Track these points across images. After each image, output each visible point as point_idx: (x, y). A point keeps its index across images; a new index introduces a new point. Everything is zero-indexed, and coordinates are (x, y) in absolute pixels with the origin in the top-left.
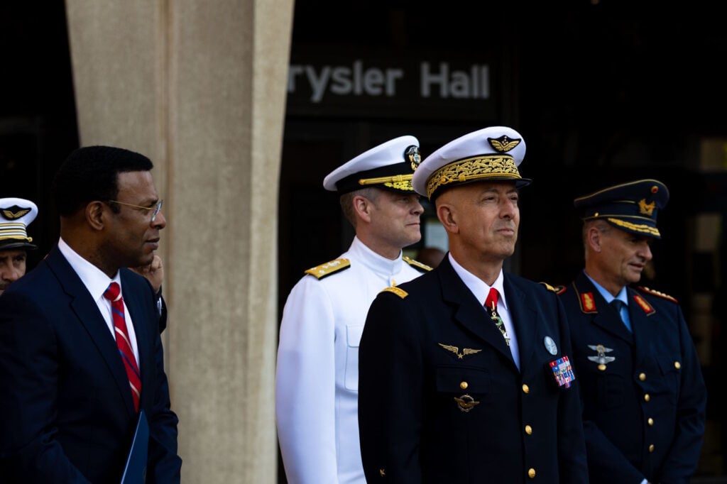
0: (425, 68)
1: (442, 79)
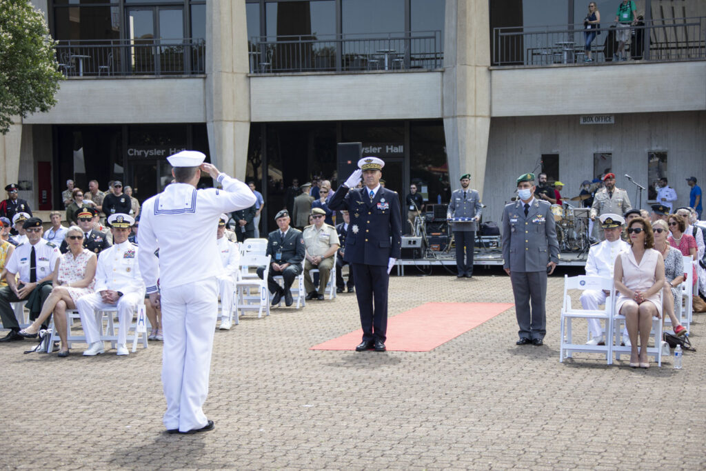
0: (387, 147)
1: (391, 149)
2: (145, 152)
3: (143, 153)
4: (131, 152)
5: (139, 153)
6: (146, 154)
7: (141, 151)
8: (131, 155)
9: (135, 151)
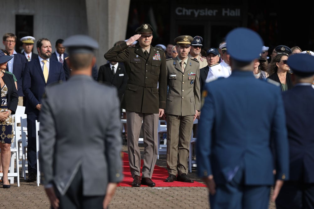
2: (195, 11)
3: (193, 13)
4: (180, 11)
5: (189, 12)
6: (196, 14)
7: (190, 11)
8: (179, 14)
9: (184, 10)
